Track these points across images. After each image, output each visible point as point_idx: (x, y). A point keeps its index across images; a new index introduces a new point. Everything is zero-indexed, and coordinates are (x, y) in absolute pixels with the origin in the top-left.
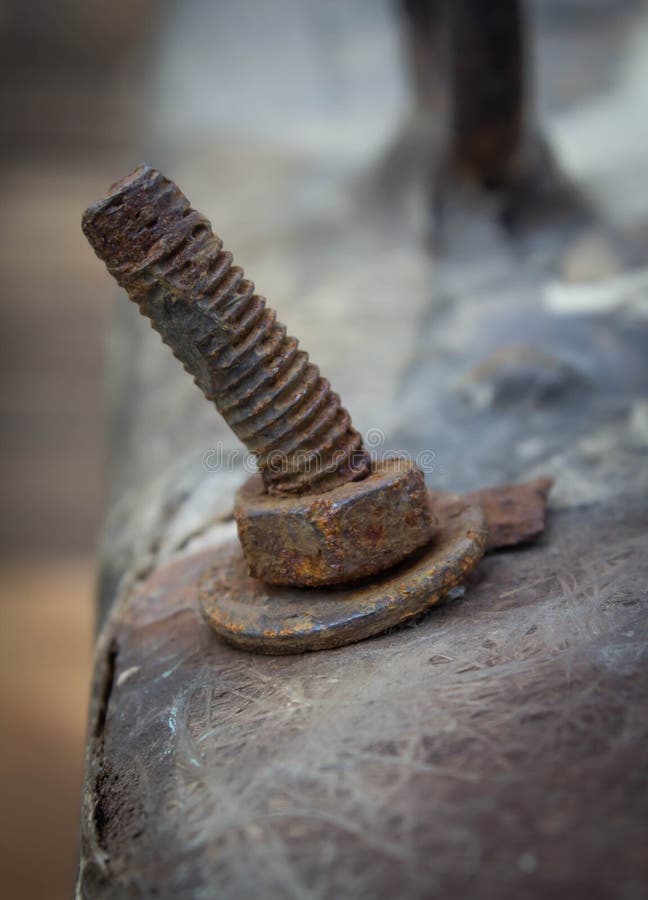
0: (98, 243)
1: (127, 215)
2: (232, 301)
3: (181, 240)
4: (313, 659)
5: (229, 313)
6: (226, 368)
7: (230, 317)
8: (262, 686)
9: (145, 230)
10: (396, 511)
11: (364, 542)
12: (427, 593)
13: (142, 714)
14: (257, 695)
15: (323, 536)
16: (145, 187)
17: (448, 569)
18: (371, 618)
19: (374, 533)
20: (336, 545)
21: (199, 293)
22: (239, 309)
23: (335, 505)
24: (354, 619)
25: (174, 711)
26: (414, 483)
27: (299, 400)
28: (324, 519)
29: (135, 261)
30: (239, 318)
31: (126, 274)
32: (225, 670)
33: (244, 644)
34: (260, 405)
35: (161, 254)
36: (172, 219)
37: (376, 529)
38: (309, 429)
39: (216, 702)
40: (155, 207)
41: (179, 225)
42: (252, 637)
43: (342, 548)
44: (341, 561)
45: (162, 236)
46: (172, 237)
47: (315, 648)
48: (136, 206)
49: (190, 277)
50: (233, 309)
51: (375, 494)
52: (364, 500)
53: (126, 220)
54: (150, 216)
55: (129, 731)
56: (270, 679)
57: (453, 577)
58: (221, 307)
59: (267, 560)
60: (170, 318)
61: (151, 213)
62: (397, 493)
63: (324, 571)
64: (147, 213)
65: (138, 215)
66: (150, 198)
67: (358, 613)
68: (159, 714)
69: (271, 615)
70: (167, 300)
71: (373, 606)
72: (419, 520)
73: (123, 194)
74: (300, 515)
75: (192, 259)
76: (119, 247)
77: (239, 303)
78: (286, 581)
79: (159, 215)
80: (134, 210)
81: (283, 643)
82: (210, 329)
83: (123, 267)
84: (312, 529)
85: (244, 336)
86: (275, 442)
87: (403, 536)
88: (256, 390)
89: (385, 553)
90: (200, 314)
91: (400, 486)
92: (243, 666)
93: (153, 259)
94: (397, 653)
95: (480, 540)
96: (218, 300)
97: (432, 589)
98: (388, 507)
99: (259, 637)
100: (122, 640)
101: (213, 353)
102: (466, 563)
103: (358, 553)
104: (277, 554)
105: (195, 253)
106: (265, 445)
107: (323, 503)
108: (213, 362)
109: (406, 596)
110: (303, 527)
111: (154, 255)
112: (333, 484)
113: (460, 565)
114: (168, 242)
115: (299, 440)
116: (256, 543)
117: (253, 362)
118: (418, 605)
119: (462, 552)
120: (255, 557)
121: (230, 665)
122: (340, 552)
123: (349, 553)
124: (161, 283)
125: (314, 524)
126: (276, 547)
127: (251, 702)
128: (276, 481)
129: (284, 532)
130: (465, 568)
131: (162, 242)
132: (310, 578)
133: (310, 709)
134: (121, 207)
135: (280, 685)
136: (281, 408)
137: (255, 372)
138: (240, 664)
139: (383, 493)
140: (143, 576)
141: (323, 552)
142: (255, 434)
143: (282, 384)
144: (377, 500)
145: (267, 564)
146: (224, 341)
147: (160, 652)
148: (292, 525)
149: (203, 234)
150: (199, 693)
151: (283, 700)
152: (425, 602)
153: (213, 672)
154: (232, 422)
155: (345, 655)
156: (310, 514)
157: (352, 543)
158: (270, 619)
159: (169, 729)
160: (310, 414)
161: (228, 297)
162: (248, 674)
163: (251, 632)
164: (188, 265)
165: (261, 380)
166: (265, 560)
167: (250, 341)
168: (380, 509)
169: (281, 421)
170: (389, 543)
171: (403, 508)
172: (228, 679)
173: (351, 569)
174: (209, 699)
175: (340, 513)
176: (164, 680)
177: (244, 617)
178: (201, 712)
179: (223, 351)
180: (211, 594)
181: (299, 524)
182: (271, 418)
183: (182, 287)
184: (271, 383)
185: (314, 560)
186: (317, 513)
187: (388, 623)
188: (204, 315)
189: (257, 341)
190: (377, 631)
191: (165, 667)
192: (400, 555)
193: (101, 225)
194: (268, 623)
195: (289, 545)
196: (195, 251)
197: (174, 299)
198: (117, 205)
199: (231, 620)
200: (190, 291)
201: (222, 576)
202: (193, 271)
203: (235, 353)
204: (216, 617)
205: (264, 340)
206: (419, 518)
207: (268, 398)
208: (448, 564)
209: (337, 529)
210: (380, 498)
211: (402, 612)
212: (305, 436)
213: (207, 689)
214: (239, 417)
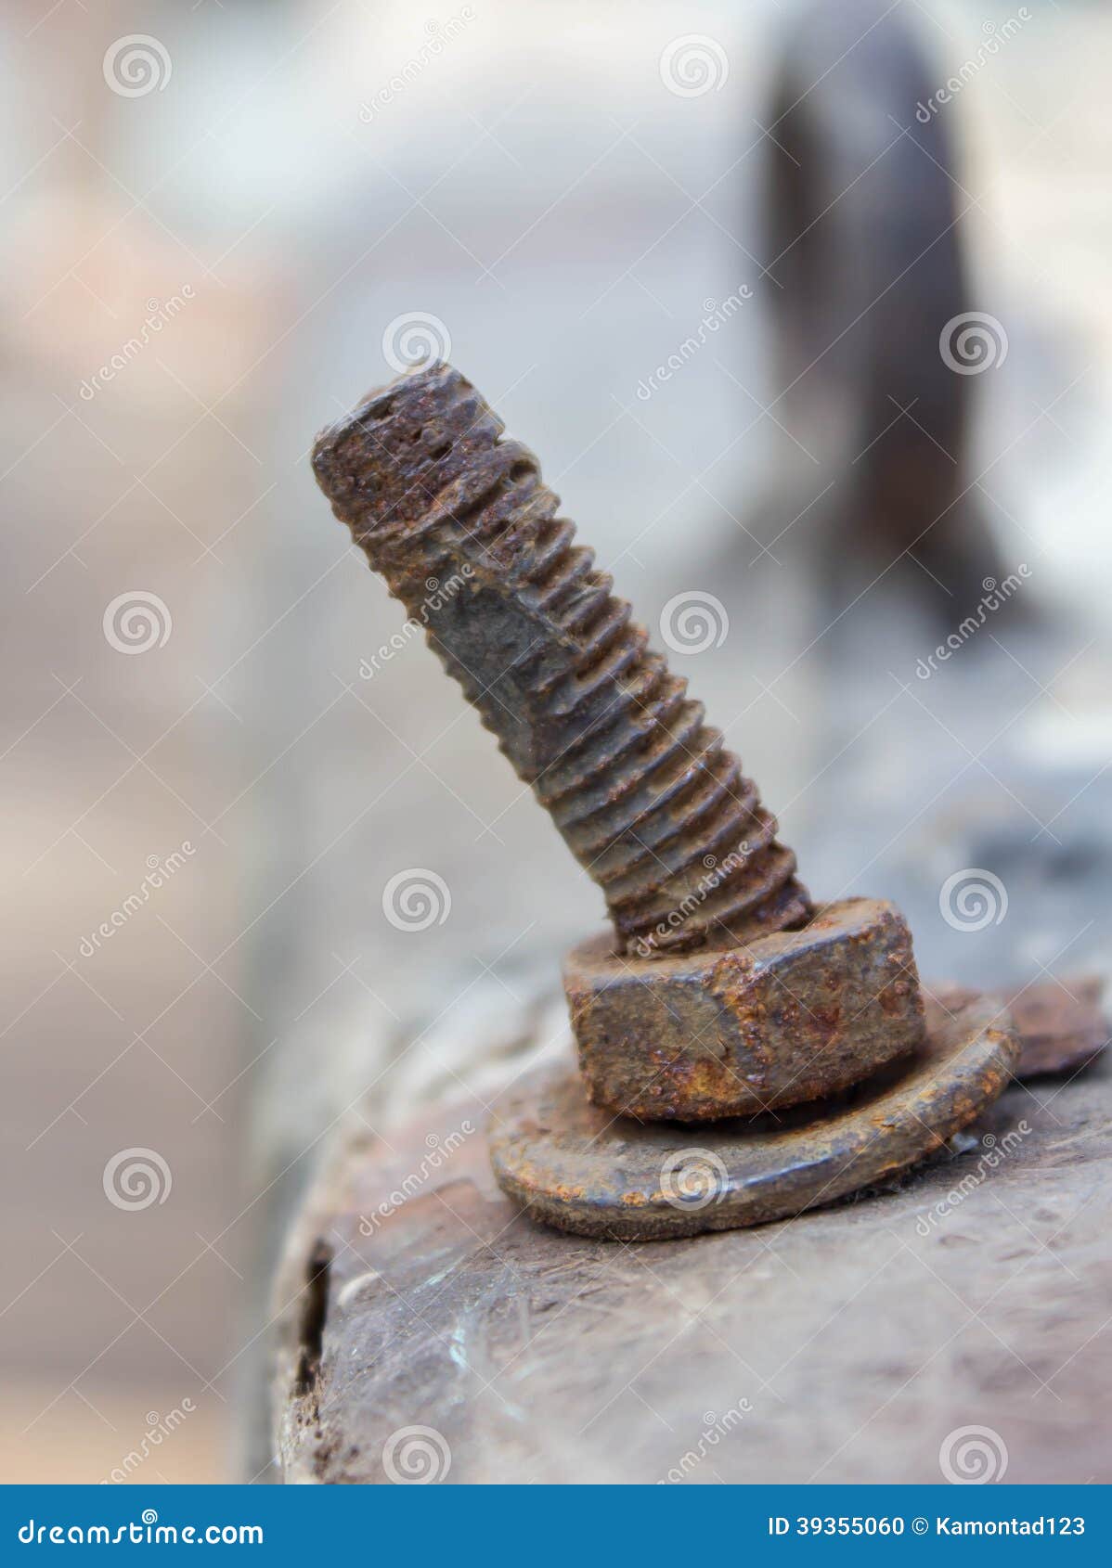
0: (342, 488)
1: (398, 436)
2: (577, 597)
3: (491, 482)
4: (715, 1246)
5: (571, 617)
6: (561, 718)
7: (574, 624)
8: (624, 1289)
9: (428, 462)
10: (863, 982)
11: (807, 1037)
12: (923, 1131)
13: (396, 1346)
14: (619, 1302)
15: (735, 1020)
16: (431, 387)
17: (959, 1088)
18: (824, 1170)
19: (826, 1021)
20: (757, 1037)
21: (521, 579)
22: (589, 610)
23: (757, 965)
24: (794, 1171)
25: (459, 1334)
26: (895, 934)
27: (692, 780)
28: (739, 989)
29: (407, 519)
30: (586, 628)
31: (391, 544)
32: (546, 1270)
33: (583, 1222)
34: (621, 784)
35: (455, 506)
36: (476, 446)
37: (830, 1014)
38: (709, 832)
39: (539, 1318)
40: (448, 422)
41: (488, 459)
42: (597, 1206)
43: (769, 1043)
44: (766, 1068)
45: (459, 473)
46: (477, 478)
47: (719, 1225)
48: (415, 420)
49: (506, 548)
50: (580, 610)
51: (828, 949)
52: (809, 958)
53: (396, 442)
54: (438, 439)
55: (372, 1375)
56: (637, 1277)
57: (969, 1103)
58: (558, 605)
59: (624, 1071)
60: (465, 624)
61: (440, 432)
62: (866, 951)
63: (735, 1086)
64: (434, 432)
65: (417, 436)
66: (440, 407)
67: (800, 1159)
68: (430, 1341)
69: (633, 1168)
70: (463, 591)
71: (828, 1148)
72: (903, 1002)
73: (392, 398)
74: (692, 983)
75: (510, 517)
76: (379, 494)
77: (590, 600)
78: (658, 1109)
79: (454, 438)
80: (410, 426)
81: (657, 1216)
82: (538, 642)
83: (385, 531)
84: (713, 1007)
85: (597, 660)
86: (646, 855)
87: (875, 1030)
88: (617, 757)
89: (844, 1058)
90: (521, 615)
91: (871, 937)
92: (583, 1260)
93: (440, 514)
94: (877, 1230)
95: (1011, 1047)
96: (554, 591)
97: (932, 1121)
98: (850, 974)
99: (612, 1207)
100: (336, 1237)
101: (541, 687)
102: (990, 1081)
103: (795, 1054)
104: (646, 1057)
105: (516, 507)
106: (628, 860)
107: (735, 961)
108: (541, 704)
109: (886, 1131)
110: (699, 1005)
111: (443, 507)
112: (747, 935)
113: (979, 1082)
114: (470, 485)
115: (688, 852)
116: (606, 1039)
117: (611, 707)
118: (907, 1149)
119: (982, 1061)
120: (604, 1067)
121: (557, 1261)
122: (765, 1050)
123: (781, 1053)
124: (454, 558)
125: (718, 998)
126: (643, 1046)
127: (607, 1314)
128: (643, 930)
129: (661, 1016)
130: (989, 1089)
131: (458, 485)
132: (704, 1102)
133: (727, 1319)
134: (388, 419)
135: (660, 1286)
136: (659, 793)
137: (614, 725)
138: (573, 1258)
139: (842, 948)
140: (363, 1143)
141: (735, 1050)
142: (609, 841)
143: (662, 750)
144: (831, 959)
145: (626, 1078)
146: (561, 666)
147: (415, 1247)
148: (676, 1003)
149: (527, 480)
150: (504, 1306)
151: (671, 1307)
152: (920, 1144)
153: (523, 1272)
154: (566, 820)
155: (777, 1236)
156: (712, 981)
157: (786, 1036)
158: (633, 1174)
159: (453, 1364)
160: (712, 804)
161: (570, 590)
162: (594, 1273)
163: (597, 1198)
164: (501, 527)
165: (625, 739)
166: (622, 1071)
167: (608, 670)
168: (836, 977)
169: (657, 816)
170: (852, 1040)
171: (874, 978)
172: (555, 1282)
173: (785, 1084)
174: (524, 1314)
175: (766, 978)
176: (431, 1289)
177: (583, 1174)
178: (512, 1334)
179: (560, 685)
180: (514, 1140)
181: (689, 998)
182: (640, 810)
183: (494, 565)
184: (642, 746)
185: (713, 1069)
186: (723, 978)
187: (855, 1180)
188: (530, 619)
189: (620, 669)
190: (833, 1195)
191: (430, 1269)
192: (869, 1065)
193: (349, 453)
194: (630, 1181)
195: (668, 1041)
196: (515, 504)
197: (476, 588)
198: (382, 416)
199: (557, 1180)
200: (505, 573)
201: (532, 1113)
202: (512, 538)
203: (580, 690)
204: (528, 1176)
205: (632, 670)
206: (903, 998)
207: (636, 773)
208: (959, 1081)
209: (761, 1007)
210: (837, 957)
211: (879, 1160)
212: (700, 845)
213: (518, 1300)
214: (581, 809)
